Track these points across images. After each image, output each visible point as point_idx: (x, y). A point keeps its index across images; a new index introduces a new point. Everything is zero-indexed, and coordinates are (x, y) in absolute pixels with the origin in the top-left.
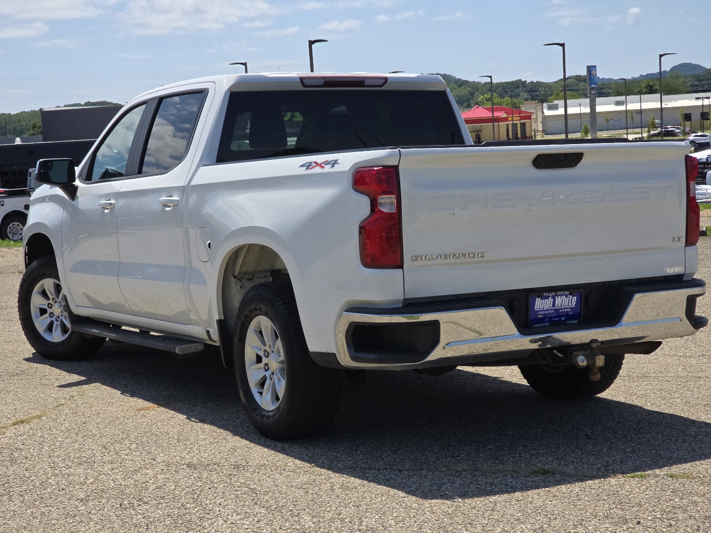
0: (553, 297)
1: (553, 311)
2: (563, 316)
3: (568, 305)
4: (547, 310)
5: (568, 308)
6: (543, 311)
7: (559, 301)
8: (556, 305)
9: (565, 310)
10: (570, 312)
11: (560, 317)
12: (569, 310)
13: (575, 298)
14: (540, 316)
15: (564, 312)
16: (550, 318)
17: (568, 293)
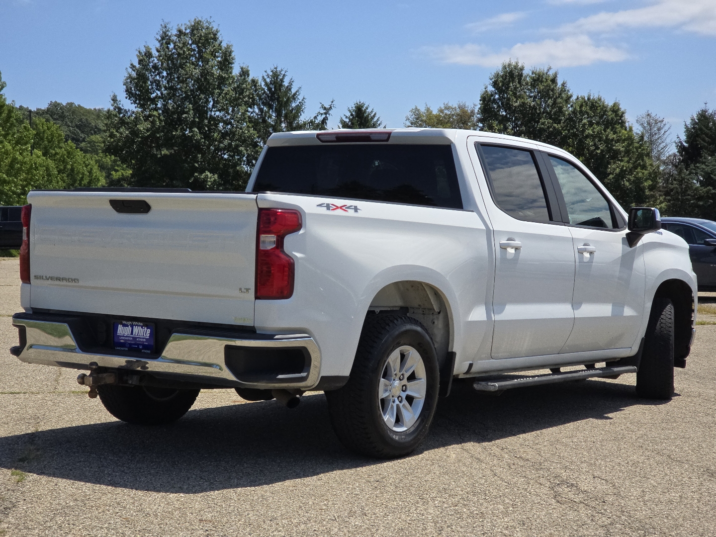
0: (132, 326)
1: (131, 339)
2: (140, 344)
3: (143, 336)
4: (127, 336)
5: (143, 338)
6: (123, 336)
7: (136, 330)
8: (134, 334)
9: (141, 340)
10: (145, 342)
11: (138, 345)
12: (144, 340)
13: (149, 330)
14: (122, 341)
15: (140, 341)
16: (130, 344)
17: (142, 324)
